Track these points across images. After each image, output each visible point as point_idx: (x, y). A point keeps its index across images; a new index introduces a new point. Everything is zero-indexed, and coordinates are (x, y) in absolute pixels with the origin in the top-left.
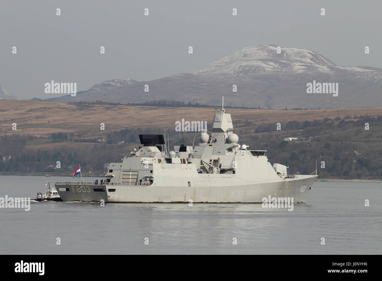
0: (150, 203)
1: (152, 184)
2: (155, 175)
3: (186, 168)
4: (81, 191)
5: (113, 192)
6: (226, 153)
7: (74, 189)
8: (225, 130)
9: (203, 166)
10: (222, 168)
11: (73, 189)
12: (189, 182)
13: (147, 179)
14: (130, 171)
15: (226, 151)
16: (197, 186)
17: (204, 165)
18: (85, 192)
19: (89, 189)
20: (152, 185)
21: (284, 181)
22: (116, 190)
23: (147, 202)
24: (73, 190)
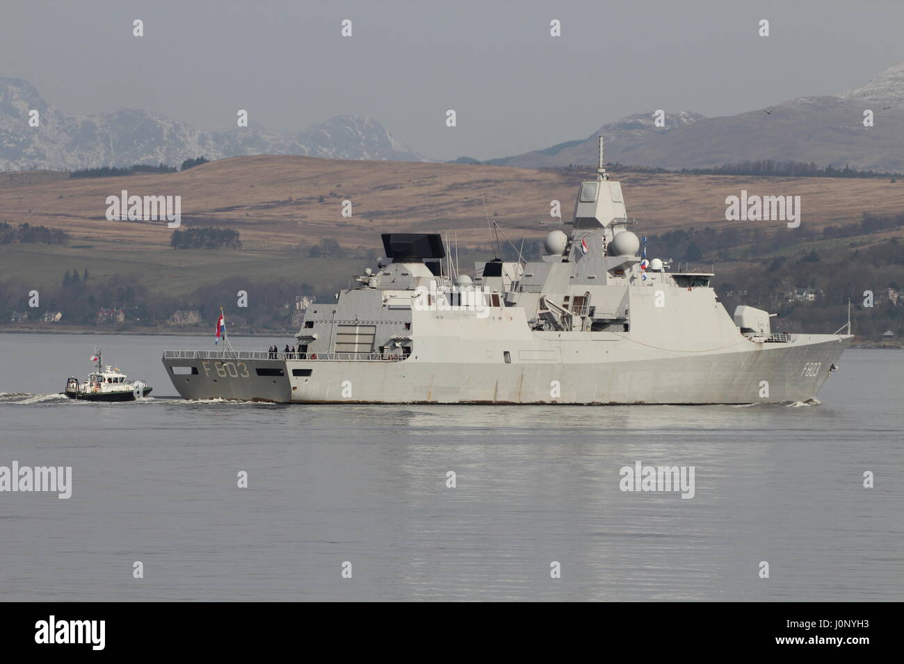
0: (403, 403)
1: (408, 356)
2: (415, 335)
3: (500, 318)
4: (225, 376)
5: (306, 378)
6: (608, 279)
7: (209, 369)
8: (605, 222)
9: (546, 311)
10: (597, 316)
11: (206, 369)
12: (506, 353)
13: (397, 345)
14: (356, 326)
15: (608, 275)
16: (527, 362)
17: (547, 309)
18: (237, 376)
19: (245, 370)
20: (408, 360)
21: (758, 348)
22: (313, 373)
23: (397, 402)
24: (208, 371)
